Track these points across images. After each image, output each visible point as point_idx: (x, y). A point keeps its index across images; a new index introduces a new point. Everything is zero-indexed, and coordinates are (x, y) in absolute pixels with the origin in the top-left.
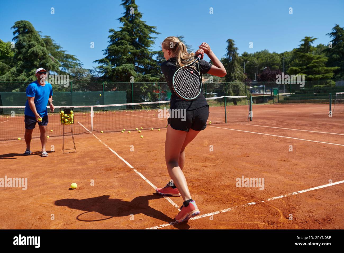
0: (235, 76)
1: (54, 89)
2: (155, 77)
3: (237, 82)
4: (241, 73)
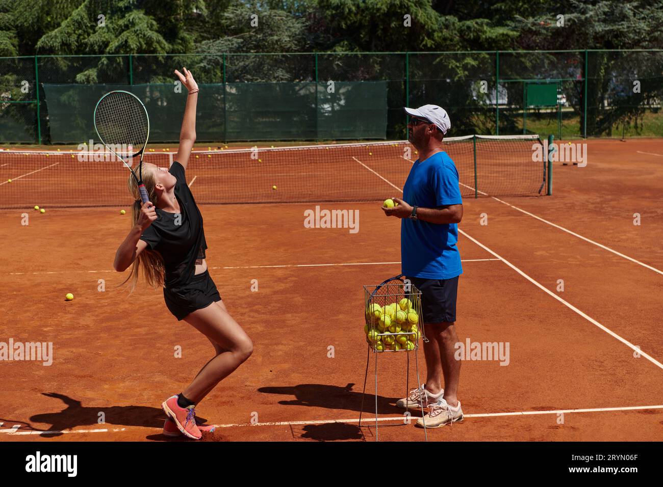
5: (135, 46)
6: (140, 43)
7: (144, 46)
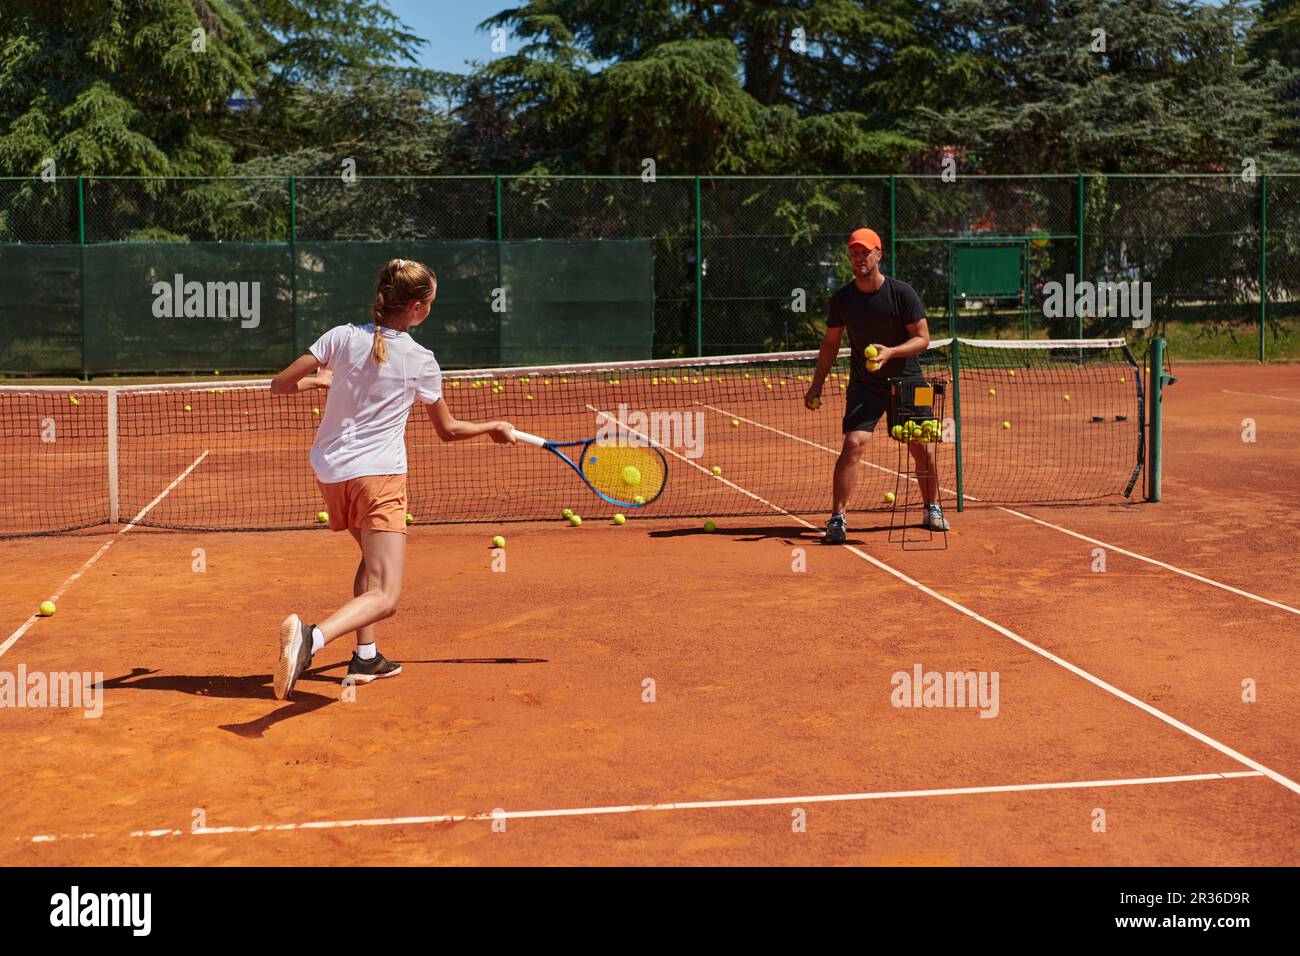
1: (215, 218)
5: (91, 160)
6: (104, 155)
7: (113, 164)
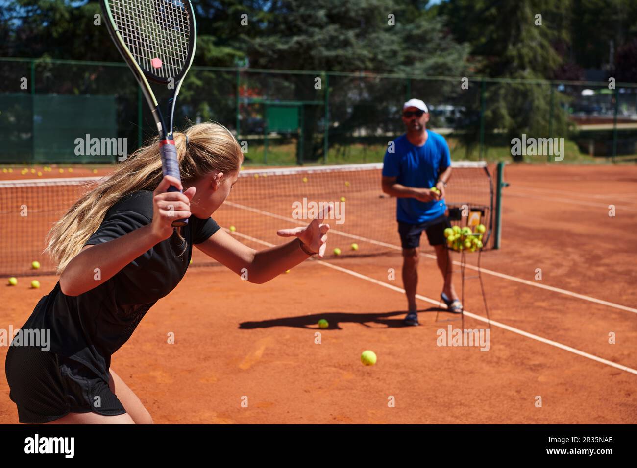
0: (521, 57)
2: (228, 45)
3: (529, 78)
4: (542, 46)
